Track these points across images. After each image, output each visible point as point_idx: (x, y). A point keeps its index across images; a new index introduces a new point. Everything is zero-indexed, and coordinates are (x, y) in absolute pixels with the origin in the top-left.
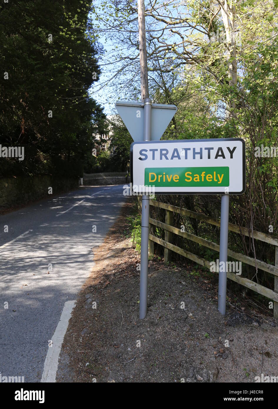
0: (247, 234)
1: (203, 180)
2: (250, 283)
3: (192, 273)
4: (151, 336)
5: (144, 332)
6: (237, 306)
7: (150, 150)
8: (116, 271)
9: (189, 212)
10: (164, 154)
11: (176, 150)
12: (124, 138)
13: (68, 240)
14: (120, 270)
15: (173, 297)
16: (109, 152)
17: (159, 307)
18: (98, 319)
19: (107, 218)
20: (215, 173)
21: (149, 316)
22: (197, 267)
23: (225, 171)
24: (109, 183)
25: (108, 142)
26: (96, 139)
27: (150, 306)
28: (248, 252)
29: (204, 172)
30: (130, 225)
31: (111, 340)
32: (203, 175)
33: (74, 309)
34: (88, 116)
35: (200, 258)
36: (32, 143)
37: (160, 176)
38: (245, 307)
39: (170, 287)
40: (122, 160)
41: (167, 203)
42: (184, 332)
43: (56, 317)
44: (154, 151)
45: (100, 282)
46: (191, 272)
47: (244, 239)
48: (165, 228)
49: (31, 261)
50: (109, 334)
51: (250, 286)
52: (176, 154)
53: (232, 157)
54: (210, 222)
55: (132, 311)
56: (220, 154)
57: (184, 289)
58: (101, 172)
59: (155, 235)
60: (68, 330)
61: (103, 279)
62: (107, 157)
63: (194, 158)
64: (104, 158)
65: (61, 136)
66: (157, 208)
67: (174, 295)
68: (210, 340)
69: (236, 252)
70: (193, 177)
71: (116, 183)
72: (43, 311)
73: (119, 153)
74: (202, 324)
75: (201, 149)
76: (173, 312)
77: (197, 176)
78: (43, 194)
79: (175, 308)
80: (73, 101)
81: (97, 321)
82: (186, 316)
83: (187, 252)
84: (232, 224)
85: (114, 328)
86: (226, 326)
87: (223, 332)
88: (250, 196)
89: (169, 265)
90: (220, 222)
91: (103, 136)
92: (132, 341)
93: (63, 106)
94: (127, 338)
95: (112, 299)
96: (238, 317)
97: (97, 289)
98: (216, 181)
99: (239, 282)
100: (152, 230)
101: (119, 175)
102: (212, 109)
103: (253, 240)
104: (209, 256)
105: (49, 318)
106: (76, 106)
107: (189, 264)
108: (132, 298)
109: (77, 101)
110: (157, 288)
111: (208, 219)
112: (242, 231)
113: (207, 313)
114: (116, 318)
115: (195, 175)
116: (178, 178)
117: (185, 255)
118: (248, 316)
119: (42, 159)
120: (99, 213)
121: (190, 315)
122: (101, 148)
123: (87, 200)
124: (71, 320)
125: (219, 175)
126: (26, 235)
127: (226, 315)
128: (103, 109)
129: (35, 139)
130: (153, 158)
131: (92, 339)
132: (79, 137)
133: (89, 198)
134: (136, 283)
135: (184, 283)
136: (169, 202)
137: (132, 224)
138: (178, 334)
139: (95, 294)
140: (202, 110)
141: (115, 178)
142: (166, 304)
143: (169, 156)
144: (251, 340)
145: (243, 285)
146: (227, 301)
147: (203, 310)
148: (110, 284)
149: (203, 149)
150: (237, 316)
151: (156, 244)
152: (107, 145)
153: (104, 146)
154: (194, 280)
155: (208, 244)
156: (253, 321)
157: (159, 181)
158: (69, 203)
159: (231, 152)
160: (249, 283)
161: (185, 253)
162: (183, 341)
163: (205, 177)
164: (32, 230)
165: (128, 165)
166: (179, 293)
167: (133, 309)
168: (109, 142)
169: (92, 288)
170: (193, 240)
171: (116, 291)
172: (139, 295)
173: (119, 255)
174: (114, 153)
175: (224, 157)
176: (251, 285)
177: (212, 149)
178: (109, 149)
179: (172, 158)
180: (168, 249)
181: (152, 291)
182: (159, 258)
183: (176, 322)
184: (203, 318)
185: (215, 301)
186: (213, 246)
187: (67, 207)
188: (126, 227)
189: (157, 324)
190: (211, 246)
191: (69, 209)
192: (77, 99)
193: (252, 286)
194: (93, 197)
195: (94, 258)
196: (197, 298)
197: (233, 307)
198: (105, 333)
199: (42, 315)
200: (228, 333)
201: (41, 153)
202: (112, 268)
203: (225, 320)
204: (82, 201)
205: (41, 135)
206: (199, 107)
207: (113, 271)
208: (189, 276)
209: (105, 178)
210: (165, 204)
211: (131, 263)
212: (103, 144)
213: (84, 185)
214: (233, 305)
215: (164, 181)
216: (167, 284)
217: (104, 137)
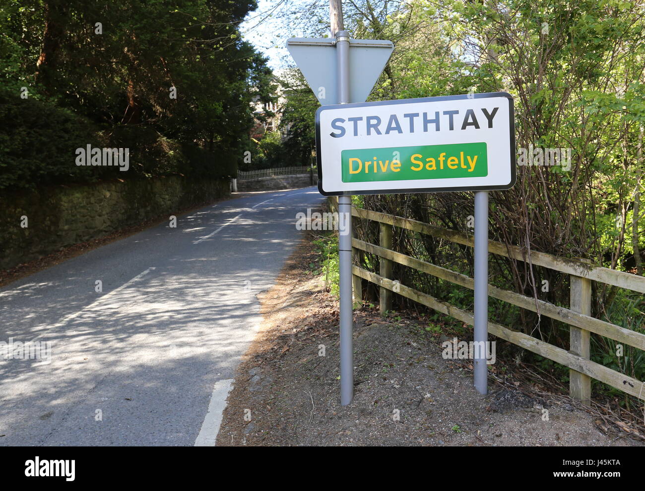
0: (520, 258)
1: (442, 167)
2: (529, 340)
3: (428, 329)
4: (361, 432)
5: (349, 427)
6: (507, 379)
7: (350, 119)
8: (298, 330)
9: (420, 224)
10: (373, 125)
11: (393, 118)
12: (305, 107)
13: (215, 282)
14: (306, 328)
15: (396, 367)
16: (279, 132)
17: (373, 385)
18: (272, 409)
19: (279, 244)
20: (462, 153)
21: (358, 400)
22: (435, 317)
23: (480, 150)
24: (282, 185)
25: (277, 115)
26: (257, 111)
27: (358, 384)
28: (523, 288)
29: (444, 154)
30: (320, 253)
31: (295, 441)
32: (441, 159)
33: (230, 393)
34: (241, 71)
35: (440, 302)
36: (148, 122)
37: (367, 164)
38: (520, 381)
39: (392, 352)
40: (302, 145)
41: (381, 211)
42: (418, 424)
43: (201, 407)
44: (355, 120)
45: (272, 349)
46: (426, 326)
47: (515, 265)
48: (379, 254)
49: (155, 318)
50: (290, 431)
51: (529, 346)
52: (394, 125)
53: (490, 126)
54: (456, 239)
55: (327, 392)
56: (471, 121)
57: (415, 355)
58: (268, 168)
59: (364, 267)
60: (222, 427)
61: (278, 343)
62: (277, 143)
63: (426, 129)
64: (272, 144)
65: (197, 107)
66: (365, 220)
67: (399, 365)
68: (461, 437)
69: (502, 289)
70: (425, 163)
71: (293, 185)
72: (179, 397)
73: (296, 134)
74: (448, 411)
75: (437, 114)
76: (397, 393)
77: (431, 161)
78: (171, 208)
79: (402, 385)
80: (215, 46)
81: (269, 411)
82: (420, 398)
83: (419, 293)
84: (495, 242)
85: (299, 422)
86: (489, 412)
87: (483, 422)
88: (523, 191)
89: (388, 317)
90: (473, 238)
91: (269, 106)
92: (331, 441)
93: (198, 56)
94: (321, 437)
95: (293, 376)
96: (508, 396)
97: (269, 360)
98: (465, 167)
99: (508, 339)
100: (357, 259)
101: (298, 172)
102: (455, 49)
103: (531, 266)
104: (456, 300)
105: (190, 409)
106: (220, 55)
107: (423, 315)
108: (328, 371)
109: (221, 46)
110: (369, 354)
111: (454, 234)
112: (512, 252)
113: (455, 392)
114: (302, 406)
115: (428, 160)
116: (400, 165)
117: (415, 298)
118: (525, 395)
119: (166, 148)
120: (267, 236)
121: (426, 396)
122: (266, 127)
123: (246, 215)
124: (226, 411)
125: (469, 158)
126: (144, 276)
127: (488, 395)
128: (266, 60)
129: (153, 114)
130: (356, 134)
131: (264, 440)
132: (228, 108)
133: (248, 212)
134: (334, 348)
135: (415, 344)
136: (385, 209)
137: (323, 252)
138: (407, 428)
139: (265, 368)
140: (437, 53)
141: (292, 177)
142: (385, 379)
143: (383, 128)
144: (531, 433)
145: (516, 343)
146: (489, 372)
147: (448, 388)
148: (290, 350)
149: (441, 114)
150: (506, 396)
151: (364, 282)
152: (275, 122)
153: (270, 124)
154: (432, 339)
155: (453, 278)
156: (535, 403)
157: (367, 172)
158: (214, 221)
159: (490, 118)
160: (526, 341)
161: (414, 295)
162: (416, 438)
163: (445, 162)
164: (154, 268)
165: (314, 154)
166: (407, 362)
167: (330, 389)
168: (279, 116)
169: (260, 359)
170: (427, 272)
171: (300, 362)
172: (339, 366)
173: (303, 302)
174: (288, 135)
175: (477, 127)
176: (531, 343)
177: (457, 112)
178: (280, 127)
179: (387, 132)
180: (386, 289)
181: (362, 360)
182: (372, 305)
183: (404, 408)
184: (449, 400)
185: (468, 372)
186: (463, 280)
187: (212, 228)
188: (313, 257)
189: (371, 413)
190: (458, 280)
191: (216, 232)
192: (221, 43)
193: (532, 346)
194: (255, 210)
195: (261, 310)
196: (438, 368)
197: (500, 380)
198: (284, 429)
199: (178, 404)
200: (493, 424)
201: (165, 138)
202: (291, 325)
203: (487, 402)
204: (237, 217)
205: (162, 107)
206: (432, 47)
207: (295, 330)
208: (422, 332)
209: (275, 177)
210: (379, 213)
211: (323, 315)
212: (269, 120)
213: (238, 191)
214: (500, 378)
215: (375, 171)
216: (386, 346)
217: (270, 108)
